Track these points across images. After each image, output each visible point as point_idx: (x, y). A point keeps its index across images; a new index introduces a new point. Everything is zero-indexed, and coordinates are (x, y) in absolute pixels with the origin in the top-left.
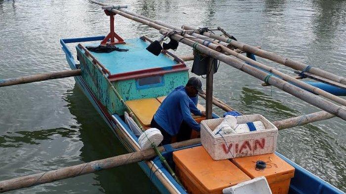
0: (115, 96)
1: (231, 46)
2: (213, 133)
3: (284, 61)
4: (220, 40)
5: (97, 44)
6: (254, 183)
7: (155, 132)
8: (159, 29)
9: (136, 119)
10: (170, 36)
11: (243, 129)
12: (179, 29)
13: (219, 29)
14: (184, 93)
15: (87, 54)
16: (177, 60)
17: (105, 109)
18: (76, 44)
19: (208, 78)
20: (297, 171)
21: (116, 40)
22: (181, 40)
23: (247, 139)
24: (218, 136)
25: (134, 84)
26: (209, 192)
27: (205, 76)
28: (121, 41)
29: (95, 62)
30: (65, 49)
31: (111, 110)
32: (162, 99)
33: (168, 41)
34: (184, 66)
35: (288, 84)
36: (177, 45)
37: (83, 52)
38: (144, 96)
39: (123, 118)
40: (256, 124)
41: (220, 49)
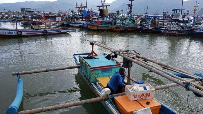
0: (93, 76)
1: (137, 57)
2: (130, 90)
3: (158, 63)
4: (133, 54)
5: (87, 56)
6: (145, 110)
7: (108, 89)
8: (110, 50)
9: (100, 84)
10: (114, 52)
11: (142, 89)
12: (118, 50)
13: (133, 50)
14: (119, 74)
15: (83, 59)
16: (117, 62)
17: (89, 81)
18: (79, 56)
19: (128, 69)
20: (162, 106)
21: (94, 55)
22: (118, 54)
23: (143, 93)
24: (132, 91)
25: (100, 71)
26: (128, 112)
27: (127, 68)
28: (96, 55)
29: (86, 62)
30: (74, 57)
31: (91, 81)
32: (111, 77)
33: (114, 54)
34: (120, 65)
35: (159, 71)
36: (117, 56)
37: (81, 59)
38: (104, 76)
39: (96, 84)
40: (147, 87)
41: (133, 58)
